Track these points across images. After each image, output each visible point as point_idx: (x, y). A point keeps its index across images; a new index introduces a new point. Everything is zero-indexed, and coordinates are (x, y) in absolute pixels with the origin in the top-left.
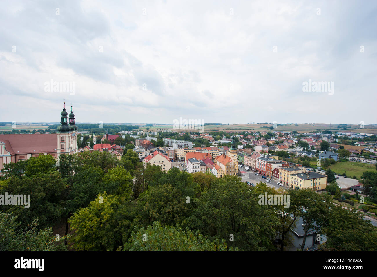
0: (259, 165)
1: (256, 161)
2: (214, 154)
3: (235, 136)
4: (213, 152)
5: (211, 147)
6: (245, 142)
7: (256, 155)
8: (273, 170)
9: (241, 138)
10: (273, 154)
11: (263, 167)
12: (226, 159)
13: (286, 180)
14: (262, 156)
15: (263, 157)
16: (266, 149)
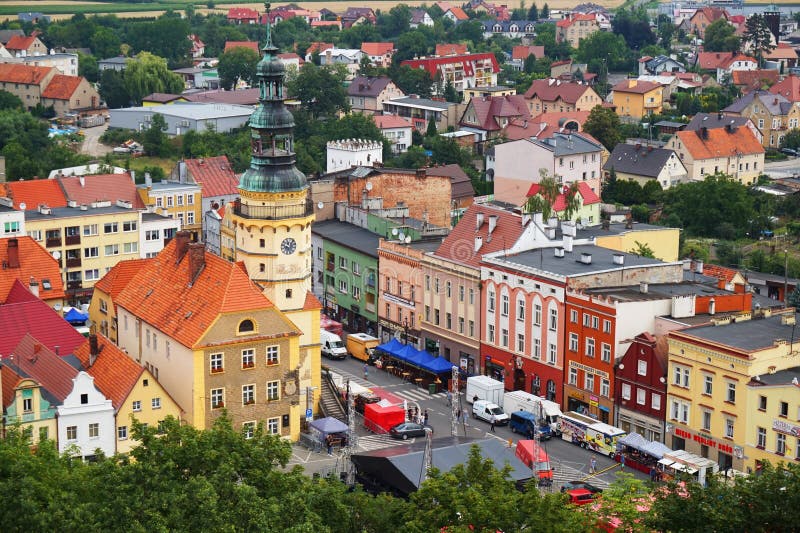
0: (505, 323)
1: (481, 286)
2: (86, 242)
3: (316, 60)
4: (79, 222)
5: (66, 171)
6: (405, 112)
7: (485, 224)
8: (621, 350)
9: (365, 68)
10: (644, 208)
11: (536, 333)
12: (201, 283)
13: (718, 431)
14: (534, 236)
15: (544, 242)
16: (586, 169)
